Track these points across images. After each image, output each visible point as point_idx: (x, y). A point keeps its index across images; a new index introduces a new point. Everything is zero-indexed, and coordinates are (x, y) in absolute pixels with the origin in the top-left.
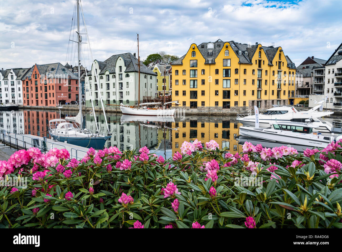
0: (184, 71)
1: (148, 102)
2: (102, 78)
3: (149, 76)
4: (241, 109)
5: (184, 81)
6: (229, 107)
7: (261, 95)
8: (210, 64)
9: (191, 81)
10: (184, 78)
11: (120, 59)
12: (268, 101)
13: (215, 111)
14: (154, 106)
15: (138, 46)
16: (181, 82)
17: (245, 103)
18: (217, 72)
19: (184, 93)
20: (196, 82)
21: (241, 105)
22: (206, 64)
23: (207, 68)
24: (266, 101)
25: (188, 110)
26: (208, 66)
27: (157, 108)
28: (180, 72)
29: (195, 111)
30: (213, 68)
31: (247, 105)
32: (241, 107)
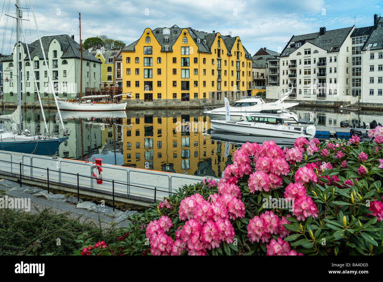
0: (137, 58)
1: (93, 95)
2: (28, 64)
3: (92, 64)
4: (201, 102)
5: (137, 70)
6: (188, 99)
7: (220, 86)
8: (167, 52)
9: (145, 70)
10: (137, 66)
11: (55, 42)
12: (228, 93)
13: (173, 104)
14: (101, 99)
15: (80, 27)
16: (133, 71)
17: (205, 95)
18: (174, 60)
19: (137, 84)
20: (150, 71)
21: (201, 97)
22: (162, 51)
23: (163, 56)
24: (226, 93)
25: (142, 103)
26: (165, 54)
27: (105, 101)
28: (133, 60)
29: (150, 104)
30: (170, 56)
31: (207, 97)
32: (201, 99)
